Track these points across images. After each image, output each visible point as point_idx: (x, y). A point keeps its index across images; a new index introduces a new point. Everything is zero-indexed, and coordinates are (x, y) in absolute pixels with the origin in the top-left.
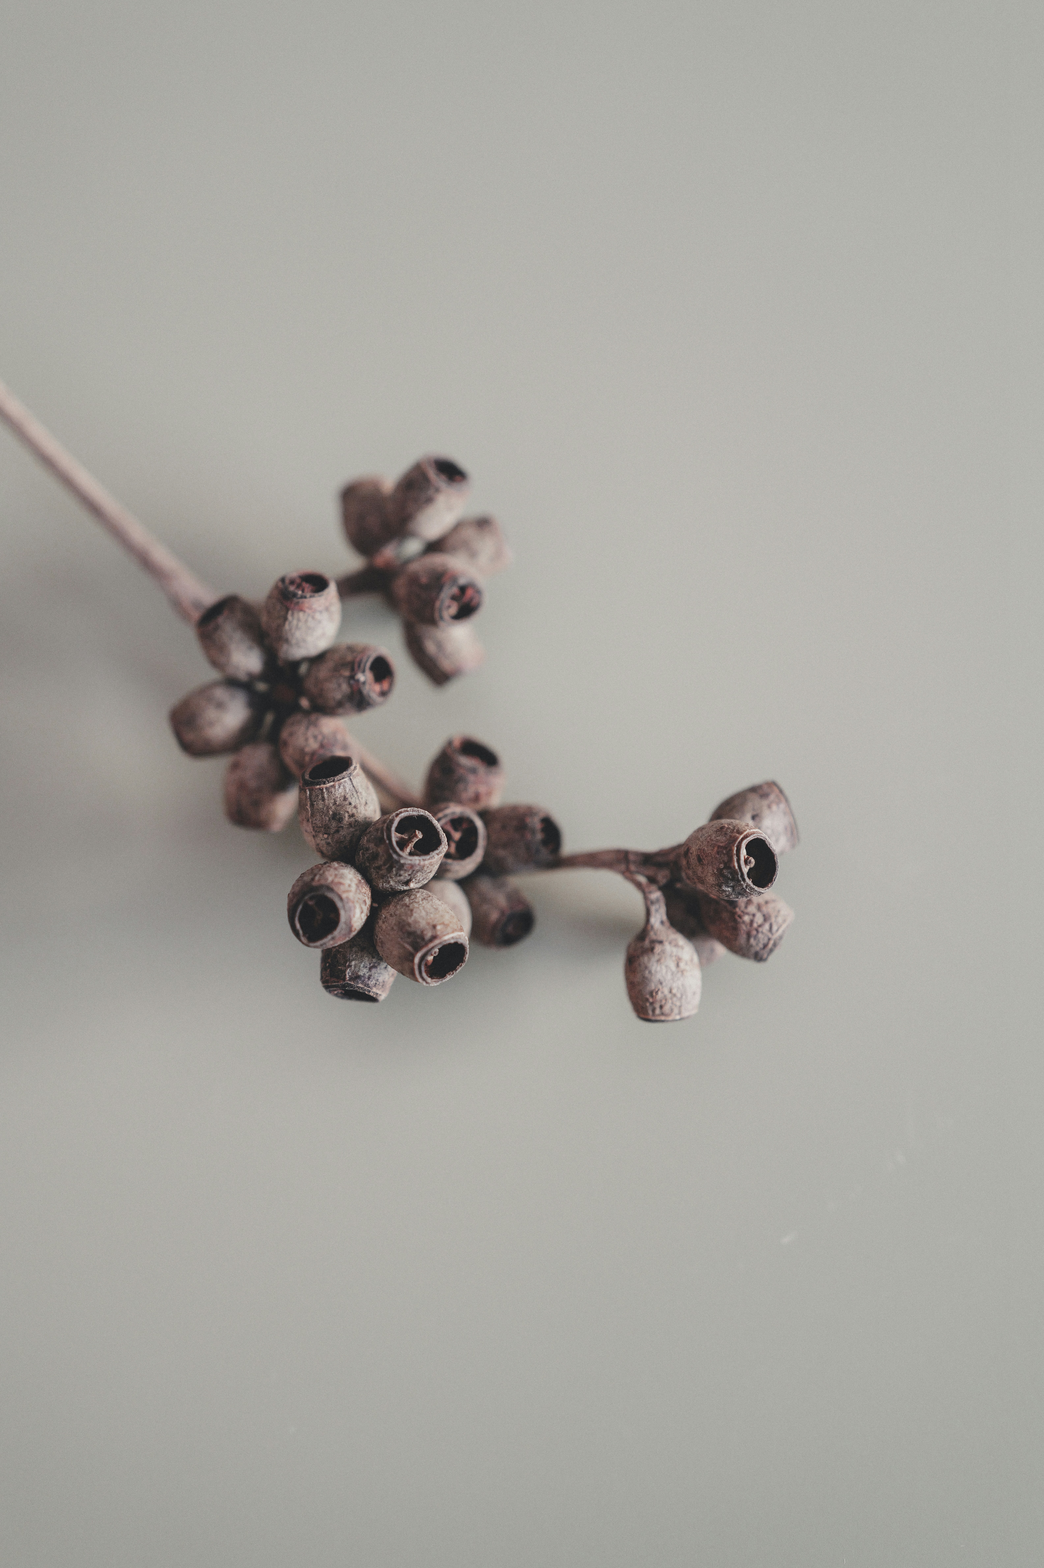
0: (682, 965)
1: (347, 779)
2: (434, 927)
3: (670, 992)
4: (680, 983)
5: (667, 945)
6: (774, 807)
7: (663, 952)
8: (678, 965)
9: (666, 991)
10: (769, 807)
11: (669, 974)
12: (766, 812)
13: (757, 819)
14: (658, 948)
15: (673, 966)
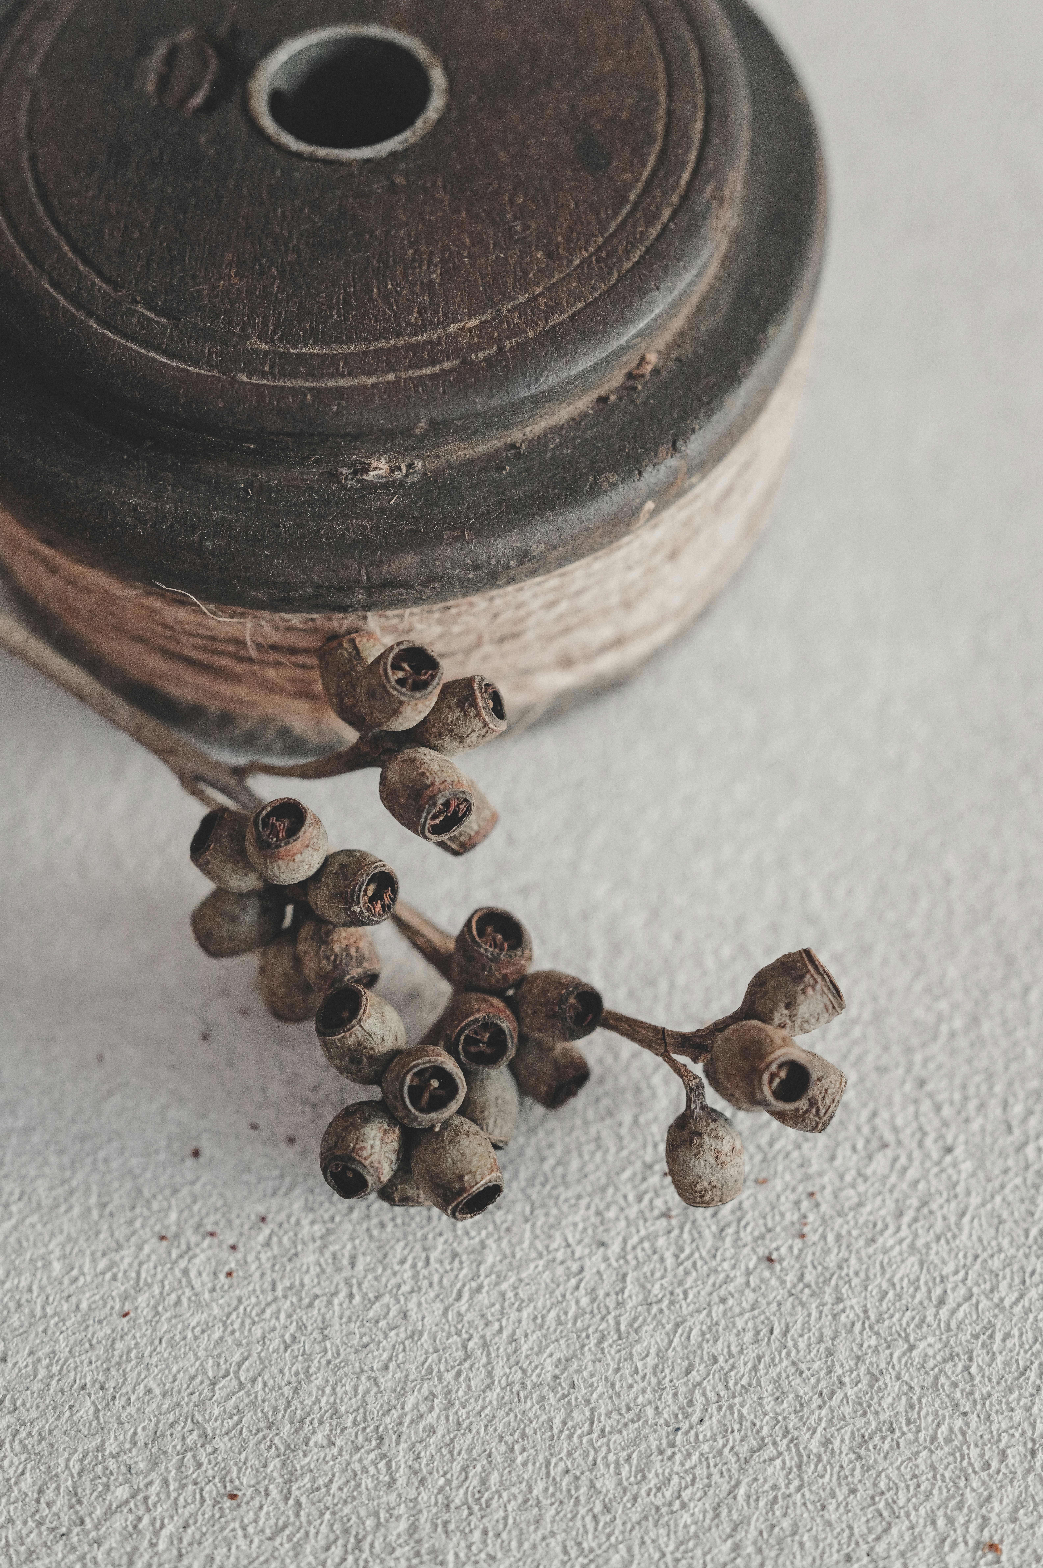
0: (722, 1158)
1: (358, 1027)
2: (461, 1177)
3: (710, 1183)
4: (720, 1175)
5: (706, 1139)
6: (810, 991)
7: (701, 1145)
8: (717, 1158)
9: (705, 1184)
10: (804, 992)
11: (708, 1168)
12: (801, 998)
13: (792, 1007)
14: (697, 1141)
15: (712, 1160)
